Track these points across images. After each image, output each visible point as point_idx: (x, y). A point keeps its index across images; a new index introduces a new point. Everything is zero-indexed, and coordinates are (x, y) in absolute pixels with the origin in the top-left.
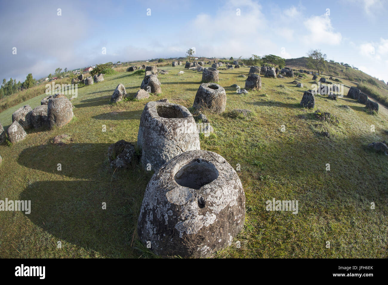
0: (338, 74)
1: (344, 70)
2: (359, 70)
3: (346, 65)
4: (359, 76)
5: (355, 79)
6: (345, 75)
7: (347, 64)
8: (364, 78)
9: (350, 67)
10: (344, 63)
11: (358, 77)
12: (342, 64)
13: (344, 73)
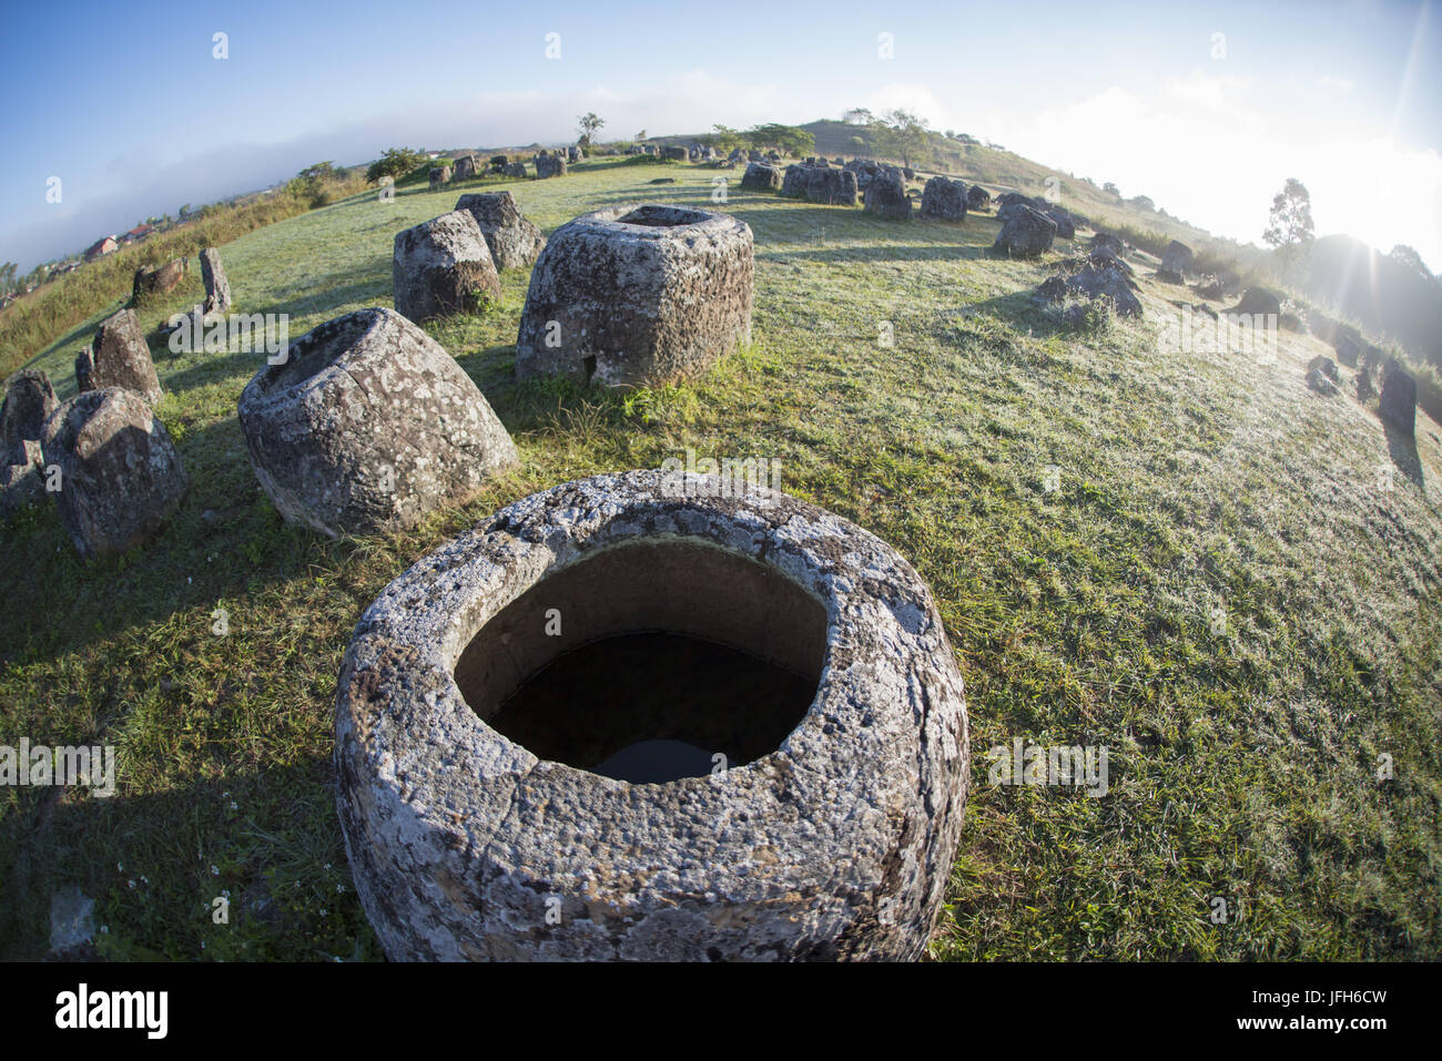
0: (947, 166)
1: (963, 155)
2: (1007, 149)
3: (964, 138)
4: (1010, 168)
5: (1000, 178)
6: (969, 169)
7: (967, 136)
8: (1025, 175)
9: (977, 143)
10: (956, 133)
11: (1007, 171)
12: (950, 135)
13: (964, 162)
